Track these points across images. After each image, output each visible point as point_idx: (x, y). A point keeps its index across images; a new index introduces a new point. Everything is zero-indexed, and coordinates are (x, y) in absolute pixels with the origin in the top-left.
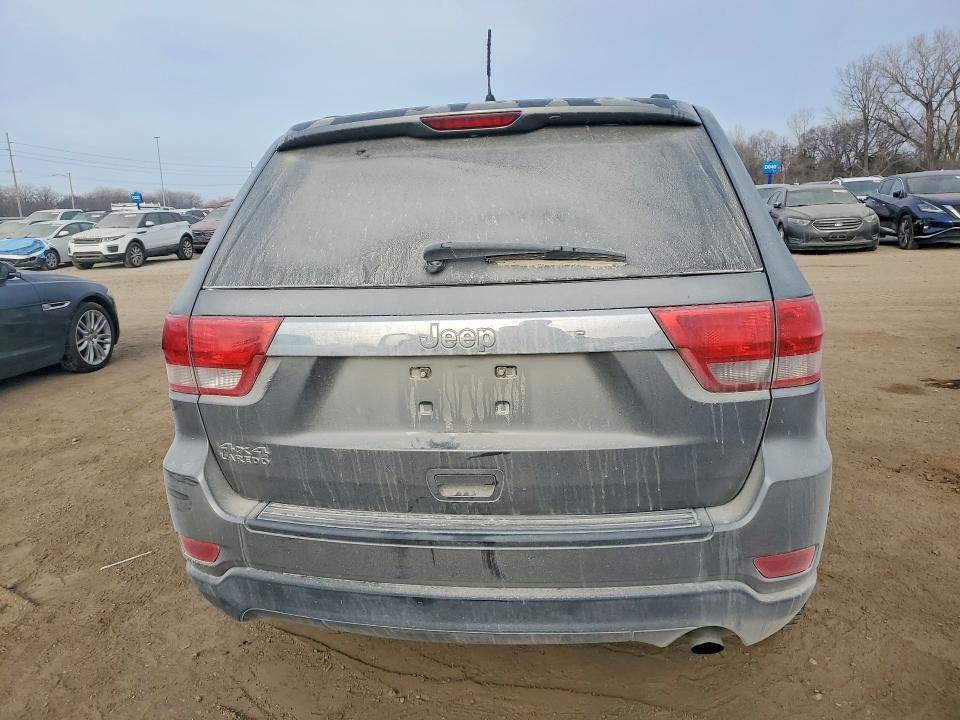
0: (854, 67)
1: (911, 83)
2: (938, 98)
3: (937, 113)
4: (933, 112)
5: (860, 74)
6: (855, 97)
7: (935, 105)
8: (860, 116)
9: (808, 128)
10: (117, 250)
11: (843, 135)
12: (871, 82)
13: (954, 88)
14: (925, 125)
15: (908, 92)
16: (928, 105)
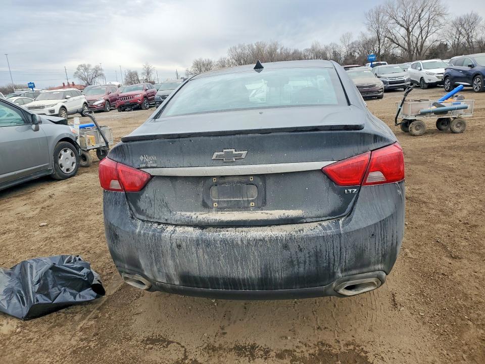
0: (372, 12)
1: (399, 19)
2: (412, 26)
3: (411, 34)
4: (410, 33)
5: (375, 15)
6: (373, 26)
7: (410, 29)
8: (375, 35)
9: (350, 42)
10: (54, 112)
11: (368, 44)
12: (380, 18)
13: (419, 20)
14: (407, 39)
15: (398, 23)
16: (407, 29)
